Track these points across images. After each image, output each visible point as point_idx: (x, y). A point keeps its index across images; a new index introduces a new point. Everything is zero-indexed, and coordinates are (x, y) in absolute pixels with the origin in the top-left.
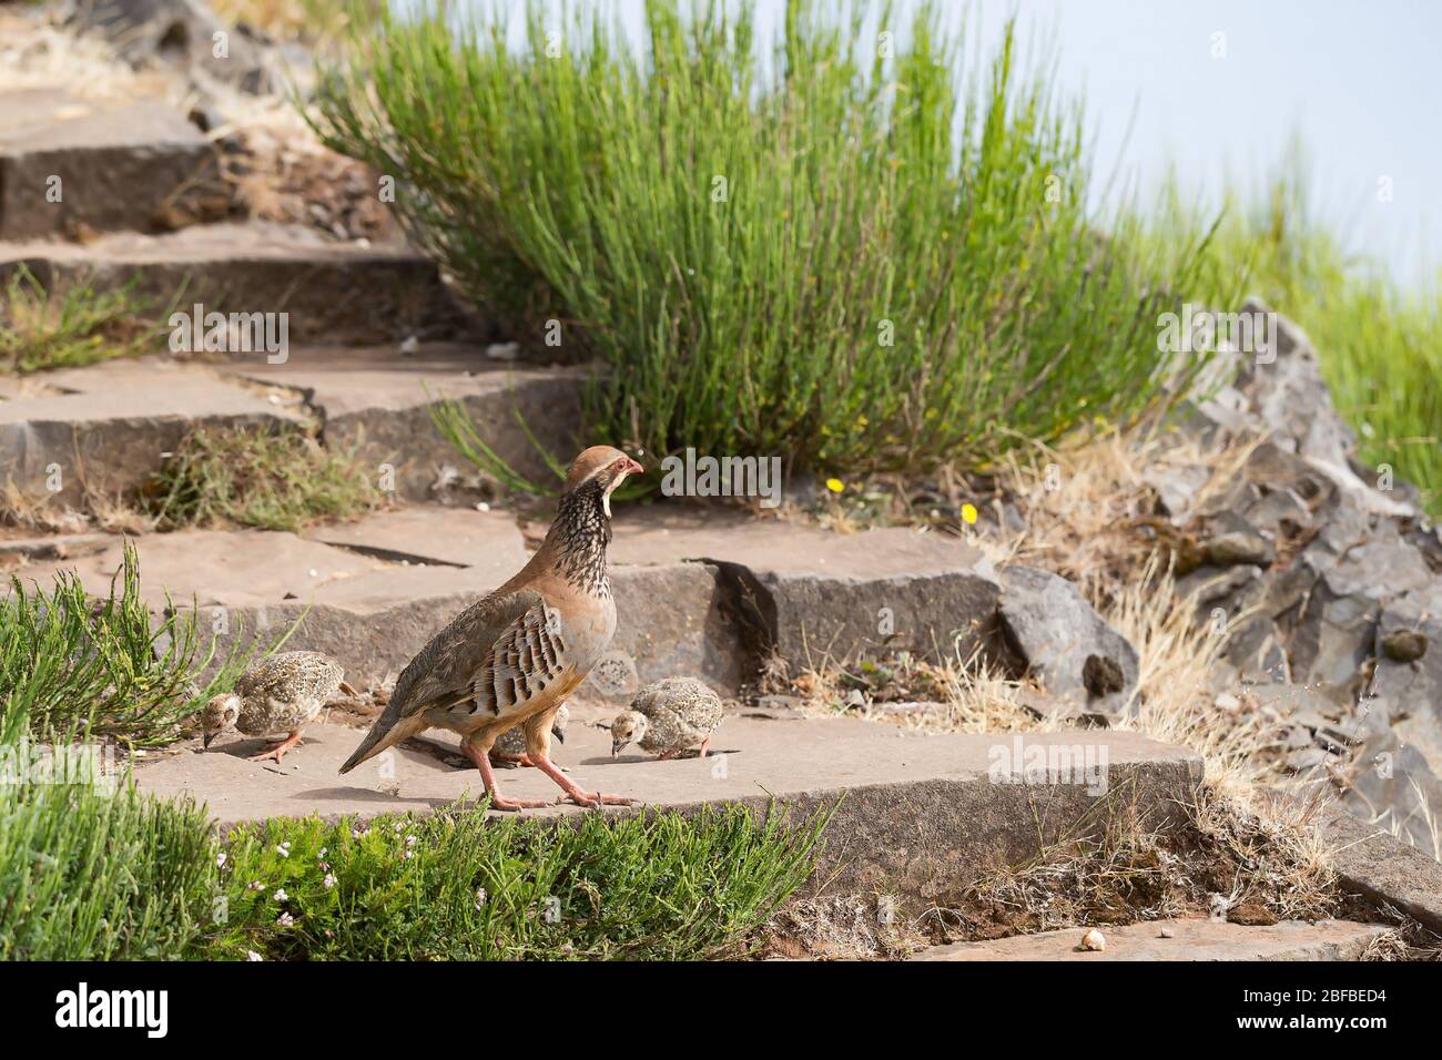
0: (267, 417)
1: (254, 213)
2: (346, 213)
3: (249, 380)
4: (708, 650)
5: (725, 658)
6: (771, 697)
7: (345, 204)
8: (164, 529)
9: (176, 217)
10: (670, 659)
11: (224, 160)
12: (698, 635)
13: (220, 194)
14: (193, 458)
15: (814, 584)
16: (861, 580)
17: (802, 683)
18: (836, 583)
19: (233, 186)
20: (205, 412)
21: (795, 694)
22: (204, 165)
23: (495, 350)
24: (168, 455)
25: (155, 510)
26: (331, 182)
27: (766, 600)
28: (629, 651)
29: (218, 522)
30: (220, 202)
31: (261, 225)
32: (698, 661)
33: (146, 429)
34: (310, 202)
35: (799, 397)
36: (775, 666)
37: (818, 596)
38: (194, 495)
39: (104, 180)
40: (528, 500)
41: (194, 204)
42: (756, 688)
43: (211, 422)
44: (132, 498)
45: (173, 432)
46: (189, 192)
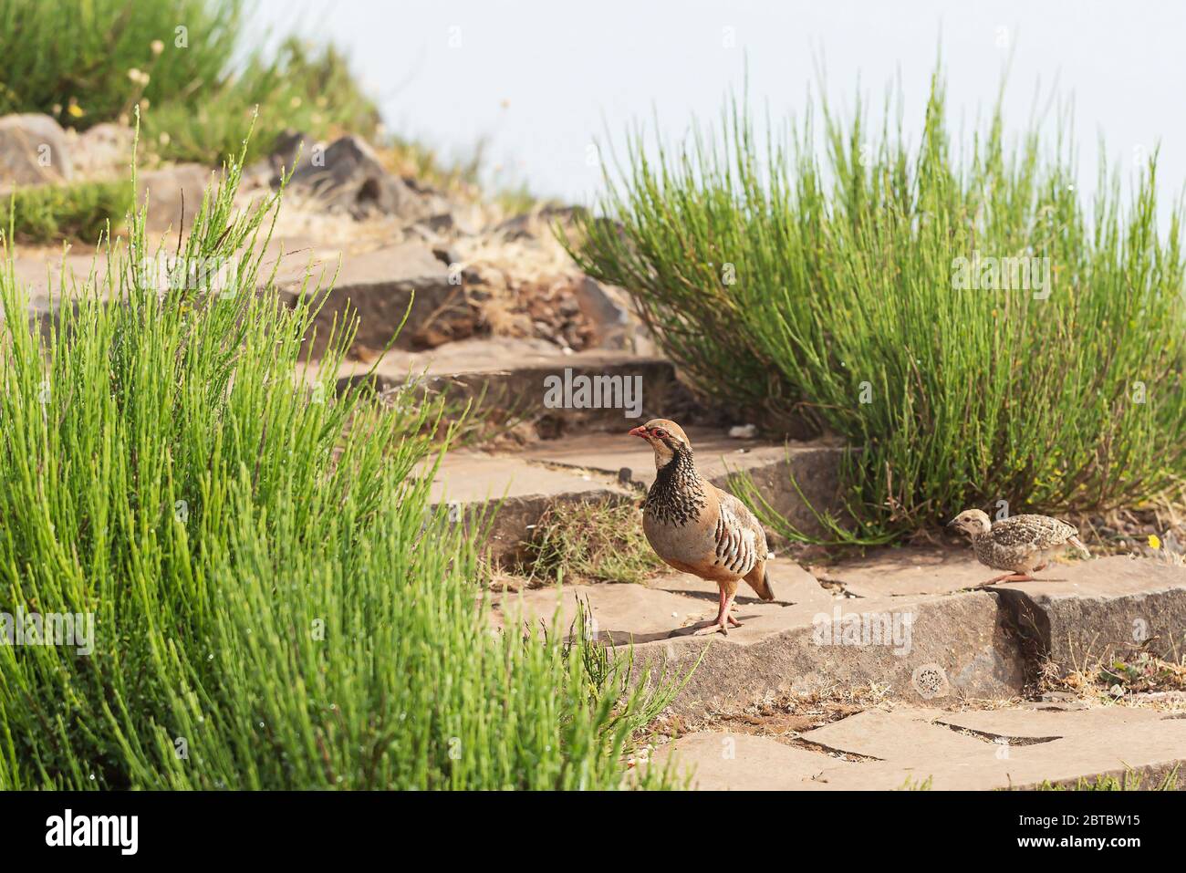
0: (606, 493)
1: (495, 330)
2: (565, 327)
3: (552, 464)
4: (998, 661)
5: (1009, 664)
6: (1048, 694)
7: (563, 319)
8: (536, 586)
9: (433, 338)
10: (970, 669)
11: (468, 289)
12: (988, 648)
13: (466, 317)
14: (553, 528)
15: (1077, 603)
16: (1111, 598)
17: (1071, 682)
18: (1093, 601)
19: (475, 309)
20: (558, 491)
21: (1066, 691)
22: (453, 294)
23: (736, 431)
24: (532, 526)
25: (528, 571)
26: (548, 303)
27: (1042, 617)
28: (941, 663)
29: (576, 579)
30: (468, 322)
31: (501, 339)
32: (990, 669)
33: (515, 507)
34: (535, 320)
35: (1018, 456)
36: (1050, 669)
37: (1079, 611)
38: (556, 558)
39: (377, 309)
40: (801, 549)
41: (446, 325)
42: (1036, 687)
43: (564, 498)
44: (508, 563)
45: (536, 509)
46: (441, 316)
